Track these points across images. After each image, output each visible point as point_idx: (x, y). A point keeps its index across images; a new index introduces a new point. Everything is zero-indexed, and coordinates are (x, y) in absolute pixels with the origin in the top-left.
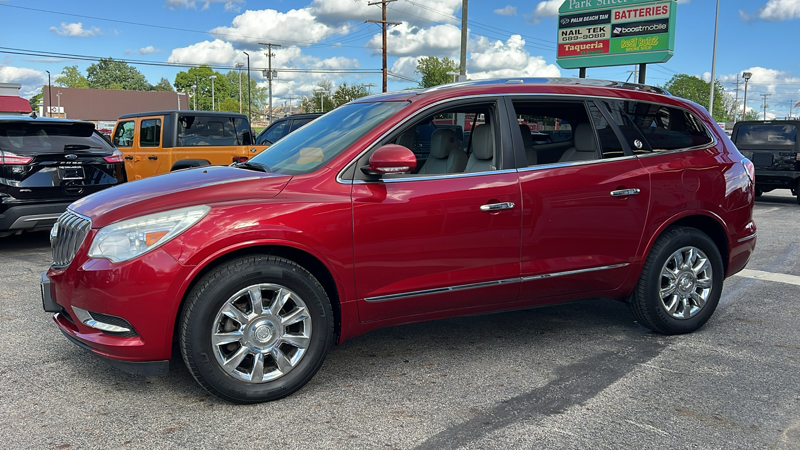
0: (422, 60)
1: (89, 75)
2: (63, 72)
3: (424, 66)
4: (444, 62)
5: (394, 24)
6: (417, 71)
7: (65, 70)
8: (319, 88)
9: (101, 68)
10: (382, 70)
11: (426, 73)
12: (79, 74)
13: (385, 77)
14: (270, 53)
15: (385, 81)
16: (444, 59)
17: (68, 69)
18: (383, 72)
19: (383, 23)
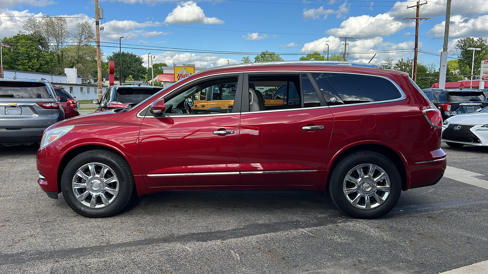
0: (461, 40)
1: (256, 61)
2: (242, 60)
3: (463, 44)
4: (478, 40)
5: (424, 19)
6: (457, 48)
7: (243, 59)
8: (385, 62)
9: (262, 57)
10: (414, 49)
11: (463, 49)
12: (250, 61)
13: (416, 54)
14: (346, 43)
15: (416, 56)
16: (479, 38)
17: (245, 58)
18: (415, 51)
19: (417, 19)
